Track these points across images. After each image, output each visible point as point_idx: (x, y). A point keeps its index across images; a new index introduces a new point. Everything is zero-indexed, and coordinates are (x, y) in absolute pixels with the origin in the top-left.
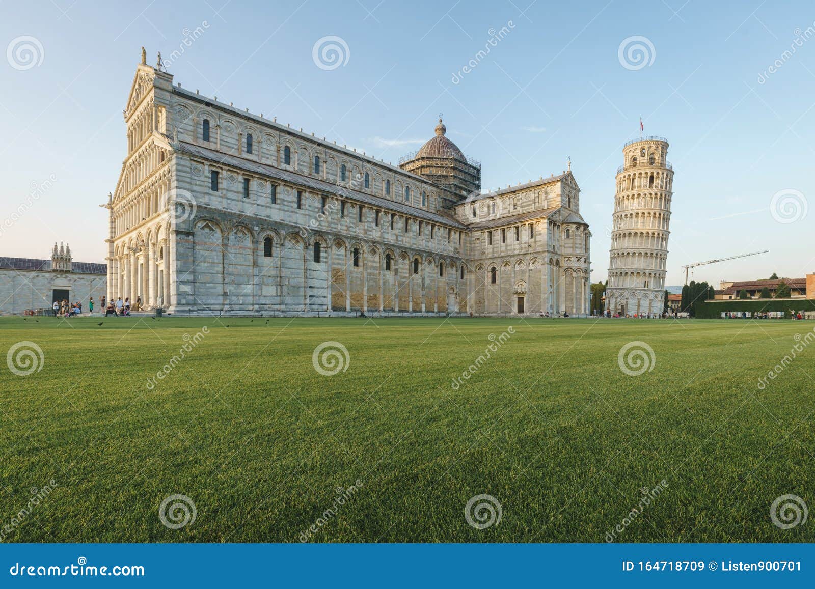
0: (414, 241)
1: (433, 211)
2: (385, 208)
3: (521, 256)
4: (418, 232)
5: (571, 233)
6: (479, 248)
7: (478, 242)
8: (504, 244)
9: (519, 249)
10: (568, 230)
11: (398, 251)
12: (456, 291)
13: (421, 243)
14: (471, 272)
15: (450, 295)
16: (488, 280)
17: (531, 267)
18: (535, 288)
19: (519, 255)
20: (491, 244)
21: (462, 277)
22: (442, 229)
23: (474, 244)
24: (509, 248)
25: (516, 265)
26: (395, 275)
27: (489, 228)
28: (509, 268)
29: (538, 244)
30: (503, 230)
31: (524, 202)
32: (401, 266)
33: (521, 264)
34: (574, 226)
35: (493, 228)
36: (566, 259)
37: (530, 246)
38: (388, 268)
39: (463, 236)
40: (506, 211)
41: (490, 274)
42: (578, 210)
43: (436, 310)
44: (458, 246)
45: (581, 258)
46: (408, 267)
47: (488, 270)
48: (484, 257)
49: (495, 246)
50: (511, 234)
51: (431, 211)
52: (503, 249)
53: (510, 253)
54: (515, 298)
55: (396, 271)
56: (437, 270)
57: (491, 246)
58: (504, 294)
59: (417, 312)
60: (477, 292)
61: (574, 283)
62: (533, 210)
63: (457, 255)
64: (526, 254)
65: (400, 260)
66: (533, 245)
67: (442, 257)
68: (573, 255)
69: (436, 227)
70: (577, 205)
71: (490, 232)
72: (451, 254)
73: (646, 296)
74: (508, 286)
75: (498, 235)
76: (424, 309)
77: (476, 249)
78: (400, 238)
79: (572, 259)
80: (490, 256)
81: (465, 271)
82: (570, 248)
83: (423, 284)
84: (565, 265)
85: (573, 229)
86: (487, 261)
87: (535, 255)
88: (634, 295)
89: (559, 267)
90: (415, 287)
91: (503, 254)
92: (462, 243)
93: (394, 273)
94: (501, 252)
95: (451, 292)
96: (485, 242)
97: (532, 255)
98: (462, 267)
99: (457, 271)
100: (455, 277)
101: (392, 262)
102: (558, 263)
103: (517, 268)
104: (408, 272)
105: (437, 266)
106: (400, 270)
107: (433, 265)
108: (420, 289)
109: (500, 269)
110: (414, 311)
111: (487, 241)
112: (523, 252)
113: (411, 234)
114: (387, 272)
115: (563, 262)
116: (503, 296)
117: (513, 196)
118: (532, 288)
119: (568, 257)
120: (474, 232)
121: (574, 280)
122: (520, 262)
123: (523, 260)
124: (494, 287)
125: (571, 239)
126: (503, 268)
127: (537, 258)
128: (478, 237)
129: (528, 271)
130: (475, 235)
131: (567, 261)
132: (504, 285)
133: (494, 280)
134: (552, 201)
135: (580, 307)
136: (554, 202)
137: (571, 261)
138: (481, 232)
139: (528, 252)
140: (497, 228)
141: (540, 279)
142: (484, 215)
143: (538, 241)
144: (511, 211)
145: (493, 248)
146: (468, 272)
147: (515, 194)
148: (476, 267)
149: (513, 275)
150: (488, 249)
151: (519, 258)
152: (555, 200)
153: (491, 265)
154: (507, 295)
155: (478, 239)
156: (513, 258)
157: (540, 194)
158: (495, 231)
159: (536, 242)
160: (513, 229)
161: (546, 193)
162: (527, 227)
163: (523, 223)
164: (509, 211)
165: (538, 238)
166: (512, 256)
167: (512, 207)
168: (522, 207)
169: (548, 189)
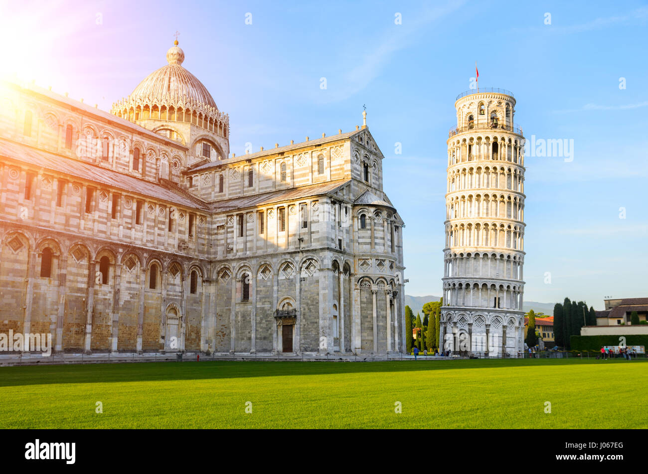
0: (102, 227)
1: (152, 179)
2: (46, 169)
3: (288, 256)
4: (110, 211)
5: (368, 221)
6: (223, 242)
7: (222, 231)
8: (262, 236)
9: (284, 245)
10: (364, 216)
11: (68, 243)
12: (180, 314)
13: (115, 230)
14: (208, 281)
15: (170, 322)
16: (237, 296)
17: (304, 274)
18: (309, 309)
19: (285, 254)
20: (242, 235)
21: (193, 290)
22: (158, 209)
23: (216, 234)
24: (269, 242)
25: (281, 271)
26: (60, 285)
27: (239, 209)
28: (269, 275)
29: (314, 236)
30: (261, 213)
31: (296, 171)
32: (74, 270)
33: (289, 270)
34: (372, 209)
35: (244, 209)
36: (361, 262)
37: (301, 240)
38: (46, 272)
39: (197, 222)
40: (270, 183)
41: (240, 286)
42: (380, 186)
43: (139, 347)
44: (186, 237)
45: (384, 261)
46: (86, 272)
47: (236, 277)
48: (230, 256)
49: (249, 238)
50: (273, 219)
51: (147, 178)
52: (261, 243)
53: (271, 251)
54: (280, 325)
55: (62, 279)
56: (145, 278)
57: (241, 239)
58: (261, 319)
59: (102, 351)
60: (219, 316)
61: (374, 300)
62: (310, 183)
63: (183, 253)
64: (295, 252)
65: (72, 260)
66: (306, 238)
67: (154, 254)
68: (372, 256)
69: (146, 205)
70: (379, 178)
71: (241, 216)
72: (171, 250)
73: (497, 320)
74: (267, 306)
75: (252, 222)
76: (114, 347)
77: (218, 243)
78: (74, 222)
79: (370, 262)
80: (240, 254)
81: (199, 280)
82: (366, 243)
83: (116, 301)
84: (359, 271)
85: (370, 215)
86: (234, 264)
87: (310, 255)
88: (480, 319)
89: (350, 275)
90: (100, 307)
91: (260, 252)
92: (194, 233)
93: (56, 283)
94: (258, 248)
95: (172, 315)
96: (233, 232)
97: (305, 255)
98: (194, 274)
99: (183, 279)
100: (178, 289)
101: (55, 262)
102: (347, 269)
103: (282, 277)
104: (86, 279)
105: (144, 271)
106: (69, 277)
107: (137, 269)
108: (109, 311)
109: (256, 278)
110: (94, 350)
111: (236, 232)
112: (291, 248)
113: (96, 215)
114: (44, 282)
115: (357, 267)
116: (260, 323)
117: (280, 161)
118: (304, 309)
119: (363, 259)
120: (216, 216)
121: (374, 296)
122: (288, 266)
123: (292, 264)
124: (246, 307)
125: (368, 230)
126: (260, 276)
127: (312, 259)
128: (222, 224)
129: (298, 280)
130: (218, 221)
131: (362, 265)
132: (261, 304)
133: (246, 296)
134: (338, 169)
135: (384, 341)
136: (341, 171)
137: (368, 265)
138: (228, 216)
139: (299, 250)
140: (251, 210)
141: (318, 294)
142: (236, 189)
143: (313, 232)
144: (277, 184)
145: (246, 243)
146: (203, 281)
147: (283, 157)
148: (218, 273)
149: (275, 288)
150: (237, 243)
151: (285, 259)
152: (342, 169)
153: (241, 270)
154: (266, 321)
155: (222, 227)
156: (275, 260)
157: (320, 159)
158: (249, 215)
159: (310, 233)
160: (276, 213)
161: (329, 158)
162: (298, 209)
163: (292, 202)
164: (274, 183)
165: (314, 227)
166: (273, 256)
167: (279, 177)
168: (293, 177)
169: (333, 151)
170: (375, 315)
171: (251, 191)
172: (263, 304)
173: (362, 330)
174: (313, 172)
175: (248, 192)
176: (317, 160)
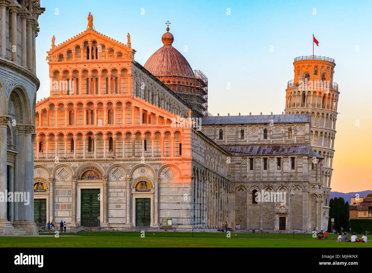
5: (315, 166)
6: (239, 172)
7: (239, 166)
8: (266, 171)
9: (281, 177)
10: (313, 163)
16: (249, 201)
17: (292, 193)
19: (282, 182)
20: (252, 169)
23: (234, 167)
24: (271, 175)
25: (278, 190)
27: (251, 156)
29: (299, 174)
30: (265, 160)
31: (274, 134)
33: (283, 190)
34: (317, 160)
35: (254, 156)
37: (291, 176)
40: (257, 139)
41: (250, 196)
44: (228, 170)
45: (321, 186)
47: (249, 191)
48: (245, 180)
49: (257, 171)
50: (273, 164)
52: (265, 175)
53: (271, 179)
54: (277, 217)
57: (252, 171)
58: (266, 214)
60: (237, 211)
61: (317, 206)
62: (284, 142)
63: (228, 178)
64: (288, 182)
66: (294, 175)
68: (317, 184)
71: (251, 159)
75: (259, 163)
77: (236, 172)
79: (316, 186)
80: (251, 179)
82: (314, 177)
85: (316, 163)
86: (248, 184)
87: (297, 184)
89: (308, 193)
91: (265, 180)
94: (263, 177)
96: (246, 167)
97: (294, 183)
99: (227, 192)
111: (248, 167)
112: (285, 179)
115: (310, 189)
116: (265, 215)
117: (263, 127)
119: (313, 185)
120: (234, 157)
121: (317, 203)
122: (282, 188)
123: (285, 187)
124: (255, 207)
125: (315, 170)
127: (298, 186)
128: (239, 162)
129: (290, 196)
130: (236, 160)
131: (313, 188)
132: (265, 206)
133: (255, 201)
134: (301, 138)
135: (320, 225)
136: (303, 139)
137: (315, 188)
138: (242, 158)
139: (290, 181)
140: (259, 157)
141: (302, 203)
142: (232, 139)
143: (299, 172)
144: (261, 140)
145: (254, 174)
146: (230, 192)
147: (265, 125)
148: (236, 188)
150: (249, 173)
151: (282, 184)
153: (252, 188)
154: (269, 215)
155: (239, 164)
156: (275, 184)
157: (290, 131)
158: (257, 159)
159: (297, 173)
160: (276, 160)
161: (296, 130)
162: (289, 160)
163: (286, 156)
164: (259, 139)
165: (299, 170)
166: (274, 182)
167: (262, 137)
168: (272, 138)
169: (298, 127)
170: (317, 213)
171: (243, 142)
172: (267, 206)
173: (312, 220)
174: (285, 137)
175: (241, 142)
176: (287, 130)
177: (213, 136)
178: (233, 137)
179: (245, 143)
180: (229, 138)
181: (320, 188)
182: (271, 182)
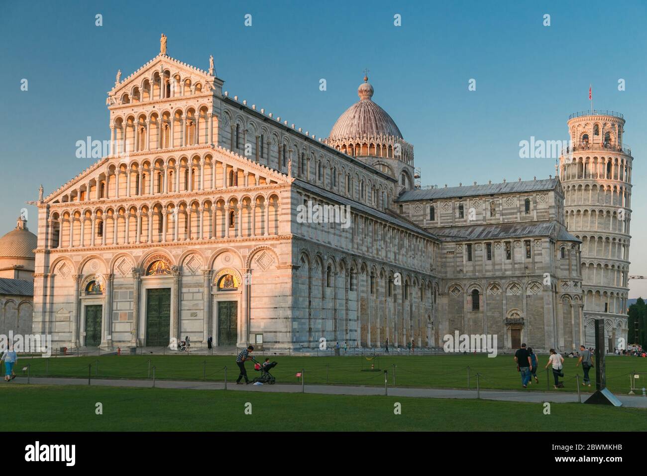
3: (515, 279)
5: (567, 253)
6: (453, 264)
7: (451, 256)
8: (490, 262)
9: (511, 270)
10: (563, 249)
12: (432, 320)
14: (442, 294)
15: (428, 325)
16: (468, 306)
17: (529, 293)
18: (535, 318)
19: (513, 277)
20: (470, 260)
21: (435, 302)
23: (446, 258)
24: (497, 267)
25: (508, 290)
27: (469, 240)
28: (498, 292)
29: (537, 265)
30: (489, 245)
31: (505, 209)
32: (398, 291)
33: (515, 289)
34: (570, 244)
35: (473, 240)
36: (563, 283)
37: (526, 268)
39: (435, 248)
40: (481, 217)
41: (470, 298)
44: (432, 261)
45: (578, 282)
46: (401, 292)
47: (467, 292)
48: (461, 276)
49: (477, 263)
50: (499, 251)
52: (489, 268)
53: (498, 274)
54: (508, 330)
57: (470, 263)
60: (452, 321)
61: (573, 312)
62: (519, 220)
63: (432, 274)
64: (521, 277)
66: (530, 266)
67: (423, 276)
68: (571, 279)
71: (469, 246)
72: (429, 272)
74: (496, 315)
75: (480, 251)
77: (448, 264)
79: (569, 283)
80: (470, 274)
81: (437, 294)
82: (566, 270)
83: (411, 312)
84: (561, 290)
85: (569, 248)
86: (465, 282)
87: (535, 279)
89: (556, 292)
91: (489, 274)
94: (487, 271)
95: (429, 321)
96: (462, 257)
97: (530, 279)
98: (435, 289)
99: (432, 294)
100: (430, 301)
102: (555, 288)
103: (510, 293)
104: (401, 297)
105: (420, 289)
106: (398, 296)
107: (417, 288)
108: (409, 318)
109: (486, 294)
111: (465, 258)
112: (517, 273)
115: (560, 287)
116: (491, 327)
117: (489, 200)
118: (530, 318)
119: (564, 281)
120: (446, 244)
121: (573, 308)
122: (514, 286)
123: (518, 284)
124: (477, 315)
125: (567, 259)
126: (489, 292)
127: (536, 282)
128: (452, 251)
129: (525, 297)
130: (448, 247)
131: (563, 285)
132: (491, 313)
133: (476, 306)
134: (543, 212)
135: (579, 342)
136: (545, 214)
137: (567, 285)
138: (456, 244)
139: (524, 275)
140: (480, 242)
141: (543, 308)
142: (448, 219)
143: (537, 263)
144: (487, 218)
145: (474, 266)
146: (439, 294)
147: (492, 197)
148: (449, 288)
149: (504, 302)
150: (466, 266)
151: (512, 281)
152: (546, 212)
153: (471, 287)
154: (496, 326)
155: (453, 252)
156: (503, 281)
157: (527, 203)
158: (477, 245)
159: (534, 263)
160: (503, 245)
161: (535, 202)
162: (522, 244)
163: (518, 239)
164: (485, 217)
165: (537, 259)
166: (502, 278)
167: (489, 214)
168: (502, 215)
169: (538, 198)
170: (573, 322)
171: (462, 222)
172: (493, 313)
173: (565, 334)
174: (521, 212)
175: (459, 222)
176: (523, 203)
177: (422, 215)
178: (447, 216)
179: (465, 223)
180: (443, 218)
181: (576, 285)
182: (497, 277)
